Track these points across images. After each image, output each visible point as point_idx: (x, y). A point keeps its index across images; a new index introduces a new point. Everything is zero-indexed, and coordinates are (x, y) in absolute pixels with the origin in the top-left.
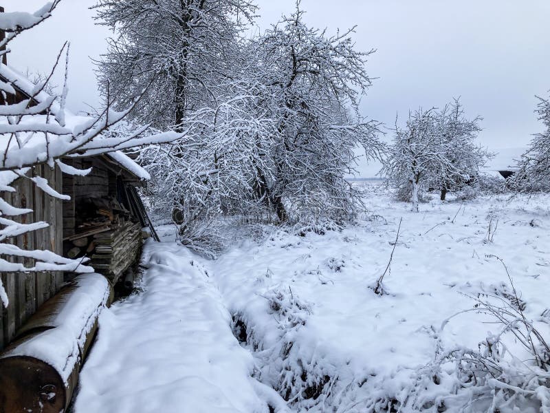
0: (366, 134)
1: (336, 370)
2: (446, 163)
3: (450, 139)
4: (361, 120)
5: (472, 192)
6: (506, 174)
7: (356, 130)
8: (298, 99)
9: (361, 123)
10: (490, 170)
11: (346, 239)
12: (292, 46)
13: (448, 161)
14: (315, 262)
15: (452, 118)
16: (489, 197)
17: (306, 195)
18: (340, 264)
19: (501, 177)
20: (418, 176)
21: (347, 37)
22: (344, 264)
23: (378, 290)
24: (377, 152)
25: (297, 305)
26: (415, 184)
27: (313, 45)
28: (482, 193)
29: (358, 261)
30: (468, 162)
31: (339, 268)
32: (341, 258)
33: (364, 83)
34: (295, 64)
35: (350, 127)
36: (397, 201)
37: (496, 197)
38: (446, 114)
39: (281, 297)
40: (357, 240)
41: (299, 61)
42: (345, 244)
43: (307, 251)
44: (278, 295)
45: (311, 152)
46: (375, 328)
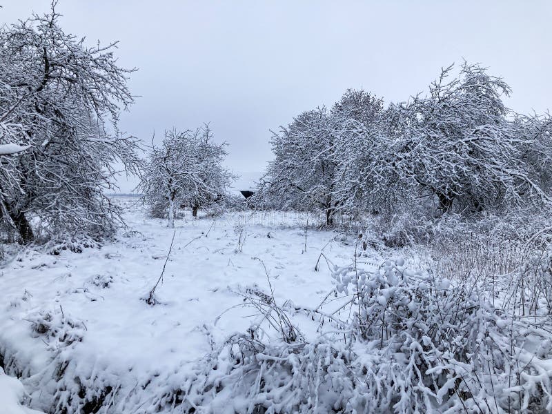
0: (124, 149)
1: (118, 379)
2: (200, 182)
3: (201, 160)
4: (120, 134)
5: (219, 209)
6: (247, 194)
7: (115, 144)
8: (51, 105)
9: (120, 138)
10: (233, 190)
11: (107, 256)
12: (45, 48)
13: (201, 181)
14: (77, 281)
15: (203, 141)
16: (233, 214)
17: (60, 210)
18: (107, 280)
19: (243, 197)
20: (174, 193)
21: (109, 51)
22: (112, 280)
23: (151, 301)
24: (136, 168)
25: (69, 323)
26: (171, 201)
27: (69, 52)
28: (227, 210)
29: (126, 276)
30: (217, 182)
31: (106, 285)
32: (108, 275)
33: (126, 100)
34: (47, 68)
35: (109, 141)
36: (152, 217)
37: (239, 213)
38: (198, 137)
39: (49, 318)
40: (120, 256)
41: (52, 65)
42: (107, 261)
43: (66, 271)
44: (44, 316)
45: (65, 163)
46: (152, 334)
